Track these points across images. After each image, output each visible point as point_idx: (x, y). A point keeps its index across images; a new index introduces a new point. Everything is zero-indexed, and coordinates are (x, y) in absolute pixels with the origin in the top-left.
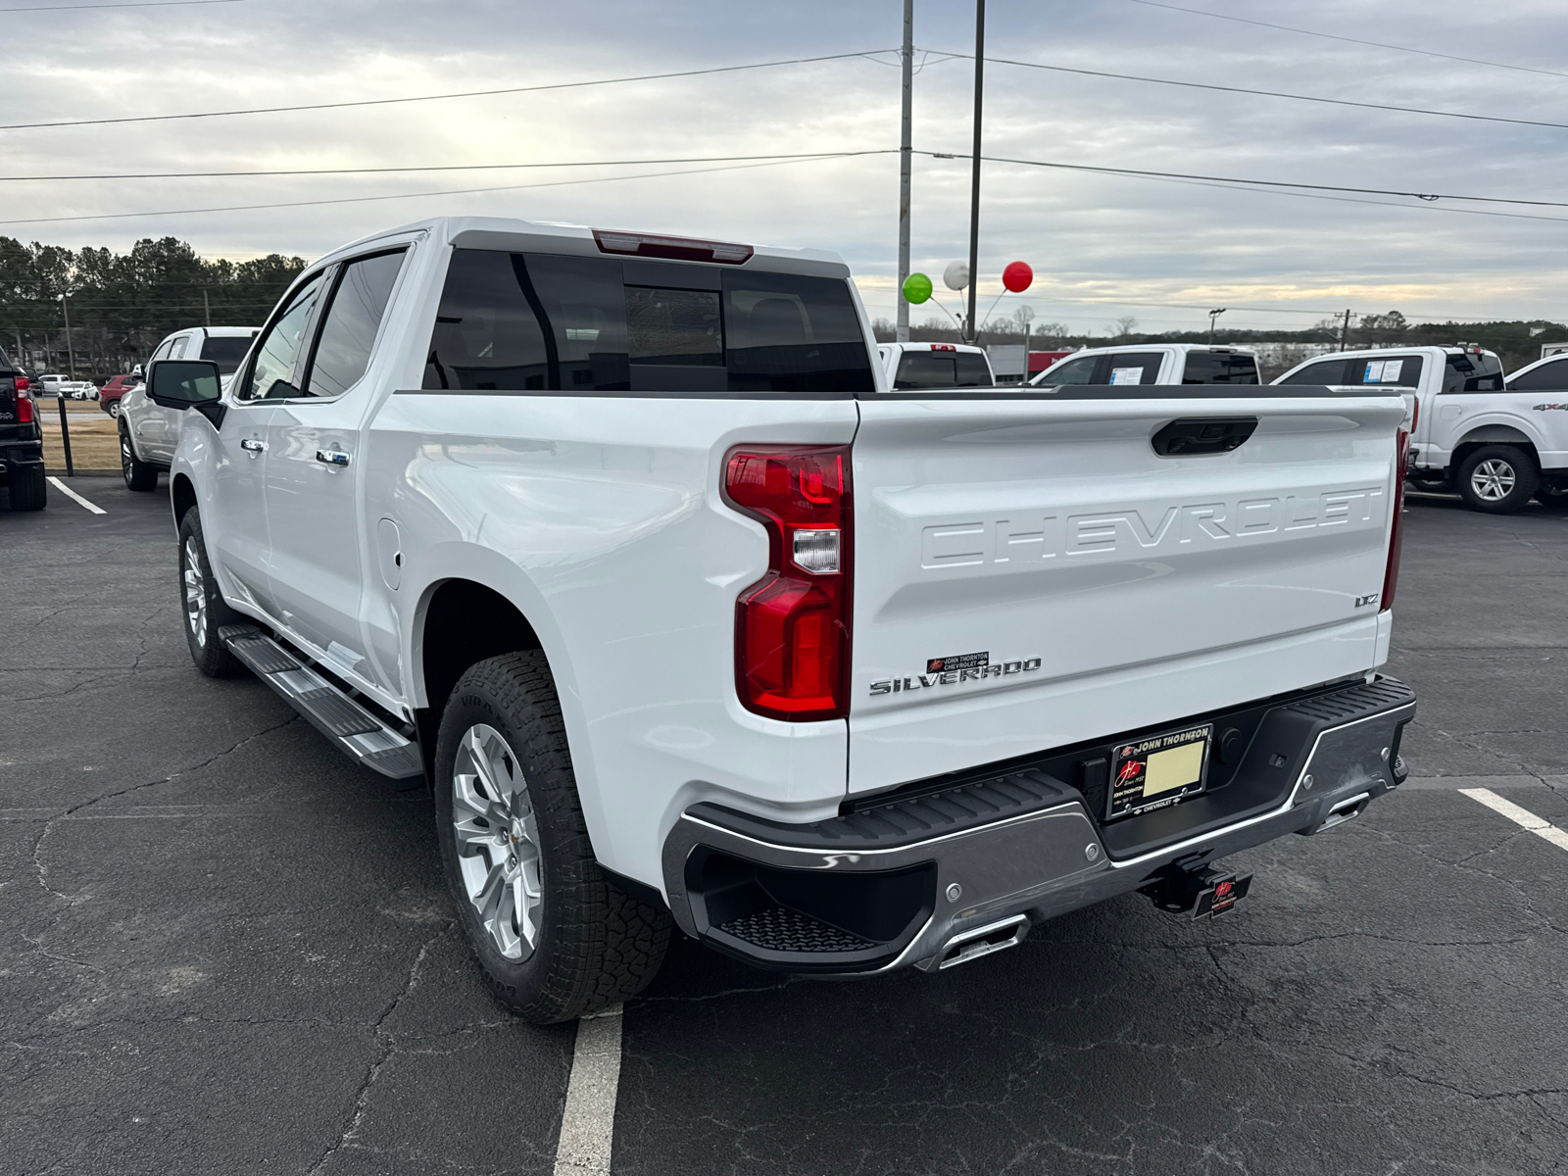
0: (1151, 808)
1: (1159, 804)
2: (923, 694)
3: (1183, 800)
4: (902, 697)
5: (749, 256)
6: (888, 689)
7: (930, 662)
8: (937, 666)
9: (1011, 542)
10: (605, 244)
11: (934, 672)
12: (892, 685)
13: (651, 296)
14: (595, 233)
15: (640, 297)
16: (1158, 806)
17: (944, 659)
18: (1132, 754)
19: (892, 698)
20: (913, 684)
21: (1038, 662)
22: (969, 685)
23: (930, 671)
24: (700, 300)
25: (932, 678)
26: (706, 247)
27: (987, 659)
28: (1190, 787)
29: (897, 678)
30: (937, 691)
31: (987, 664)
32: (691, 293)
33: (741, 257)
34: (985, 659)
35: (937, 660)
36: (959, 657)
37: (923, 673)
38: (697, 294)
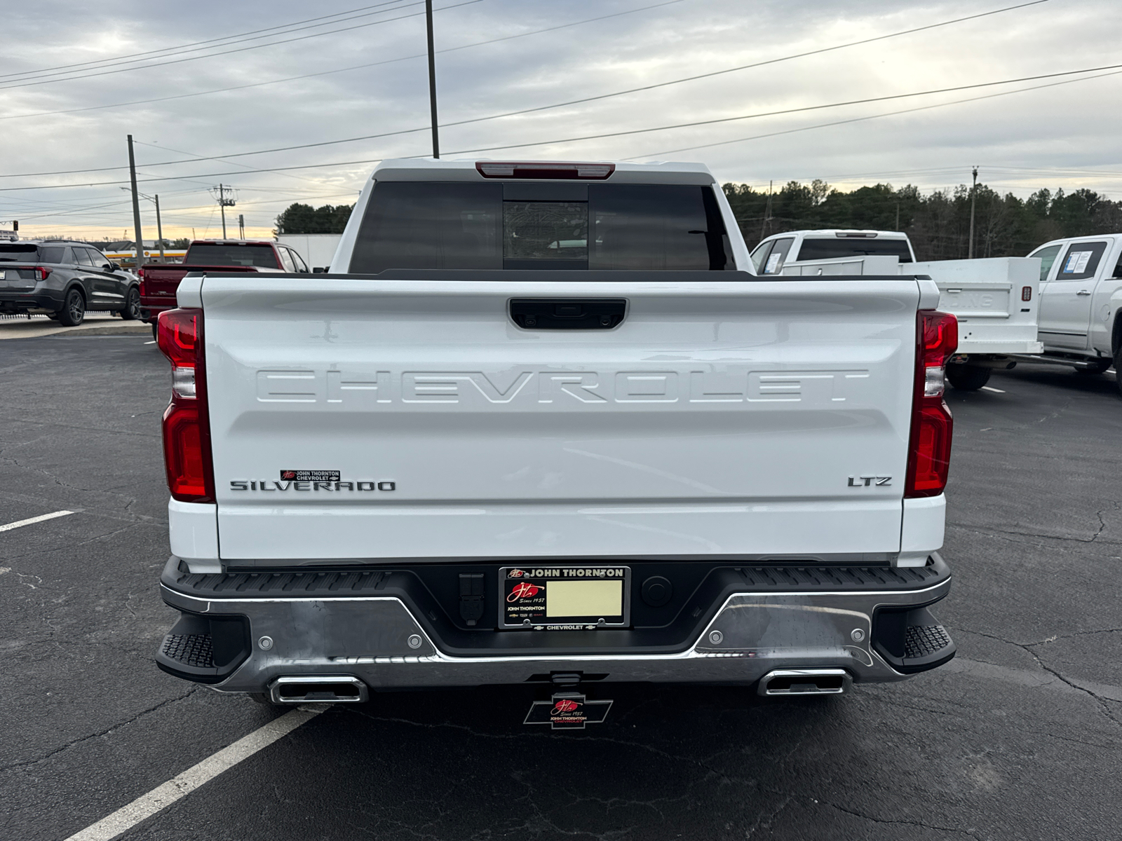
0: (557, 628)
1: (566, 626)
2: (278, 495)
3: (597, 628)
4: (259, 495)
5: (611, 172)
6: (245, 488)
7: (283, 472)
8: (291, 476)
9: (343, 388)
10: (486, 171)
11: (286, 480)
12: (249, 485)
13: (526, 208)
14: (478, 165)
15: (517, 209)
16: (566, 628)
17: (296, 471)
18: (523, 576)
19: (249, 495)
20: (268, 486)
21: (393, 485)
22: (322, 494)
23: (283, 478)
24: (569, 209)
25: (284, 484)
26: (572, 168)
27: (339, 476)
28: (608, 619)
29: (253, 480)
30: (292, 494)
31: (339, 480)
32: (561, 204)
33: (605, 174)
34: (337, 476)
35: (289, 471)
36: (310, 471)
37: (278, 479)
38: (566, 204)
